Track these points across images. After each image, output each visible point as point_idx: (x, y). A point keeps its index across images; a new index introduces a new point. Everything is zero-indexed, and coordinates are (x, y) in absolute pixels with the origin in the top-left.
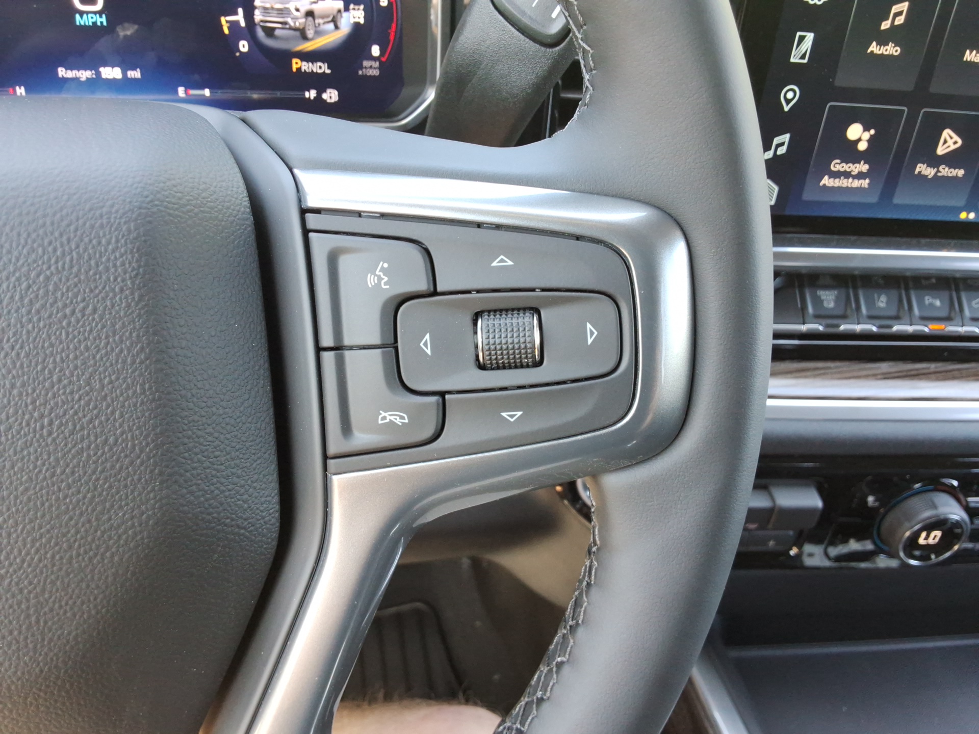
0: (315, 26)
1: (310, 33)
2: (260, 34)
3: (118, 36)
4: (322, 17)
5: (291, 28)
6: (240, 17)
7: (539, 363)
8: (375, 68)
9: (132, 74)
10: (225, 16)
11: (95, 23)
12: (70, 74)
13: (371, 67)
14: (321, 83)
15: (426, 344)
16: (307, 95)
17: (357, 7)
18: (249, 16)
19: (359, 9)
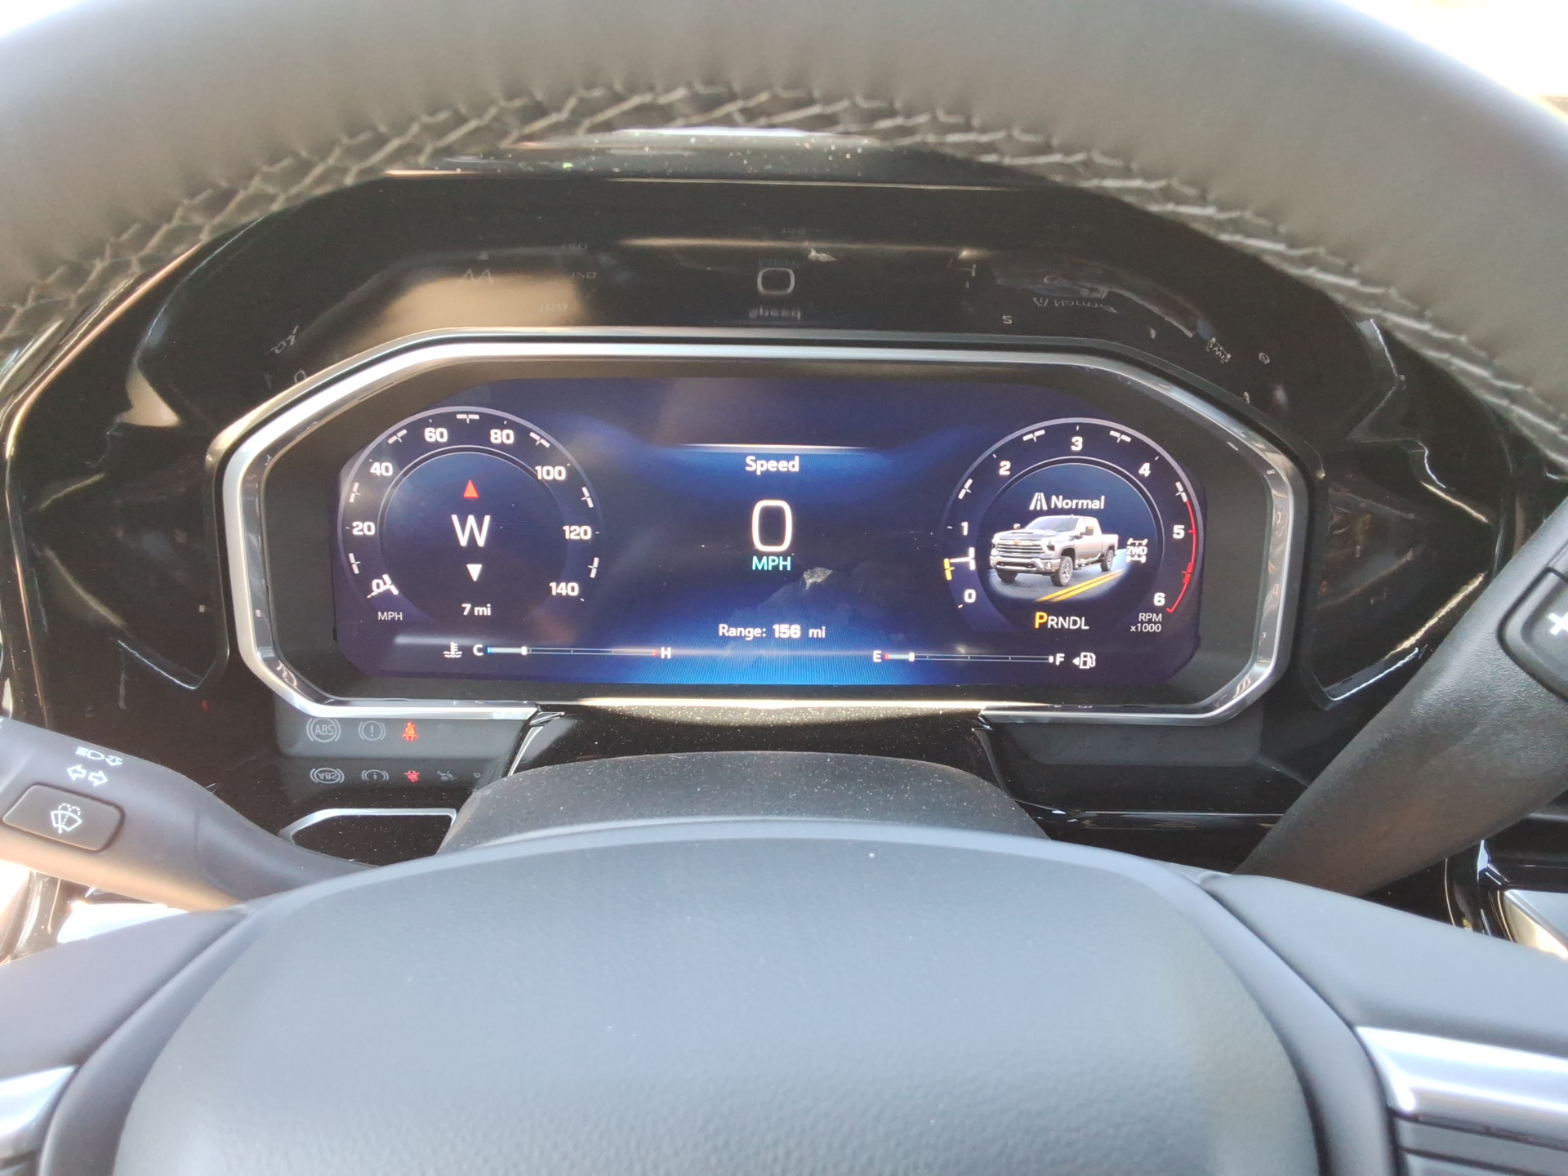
0: (1074, 569)
1: (1065, 578)
2: (995, 579)
3: (804, 584)
4: (1086, 556)
5: (1039, 572)
6: (970, 560)
8: (1155, 623)
9: (814, 632)
10: (950, 557)
11: (776, 568)
12: (733, 632)
13: (1150, 621)
14: (1072, 643)
16: (1051, 659)
17: (1137, 542)
18: (983, 558)
19: (1140, 545)
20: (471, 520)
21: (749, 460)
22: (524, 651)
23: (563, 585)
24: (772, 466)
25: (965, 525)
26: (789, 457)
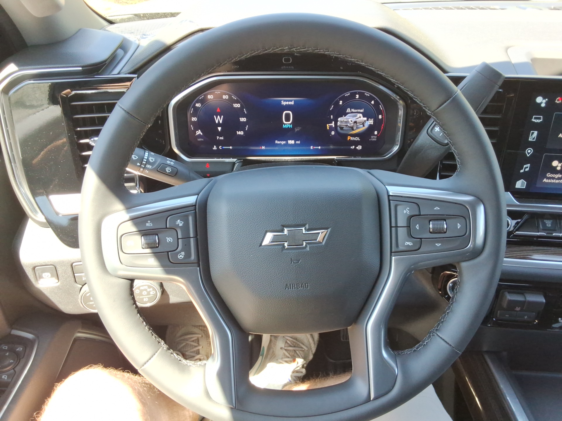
0: (357, 126)
1: (355, 128)
2: (339, 129)
3: (295, 131)
4: (359, 123)
5: (349, 127)
6: (333, 124)
7: (445, 233)
8: (375, 138)
9: (297, 142)
10: (328, 124)
11: (288, 127)
12: (279, 142)
13: (374, 138)
14: (356, 143)
15: (417, 227)
16: (351, 147)
17: (371, 119)
18: (336, 124)
19: (372, 120)
20: (219, 117)
21: (282, 102)
22: (231, 147)
23: (240, 132)
24: (287, 103)
25: (332, 116)
26: (291, 101)
